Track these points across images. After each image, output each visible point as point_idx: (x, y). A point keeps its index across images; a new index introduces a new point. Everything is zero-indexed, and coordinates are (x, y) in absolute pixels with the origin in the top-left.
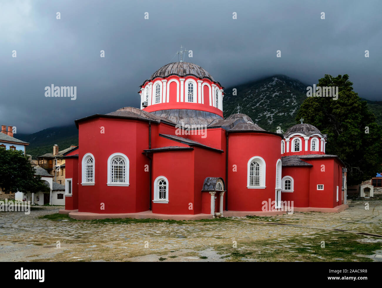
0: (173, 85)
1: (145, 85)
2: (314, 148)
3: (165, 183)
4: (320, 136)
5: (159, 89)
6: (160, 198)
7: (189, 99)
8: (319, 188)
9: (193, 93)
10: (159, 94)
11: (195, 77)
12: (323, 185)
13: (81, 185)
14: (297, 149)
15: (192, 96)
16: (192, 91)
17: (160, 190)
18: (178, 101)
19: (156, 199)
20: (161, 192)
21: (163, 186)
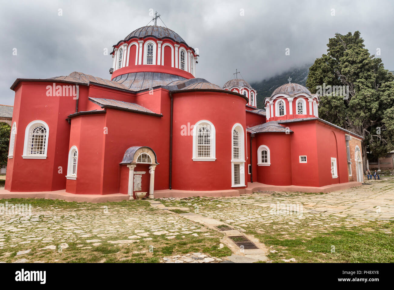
14: (281, 113)
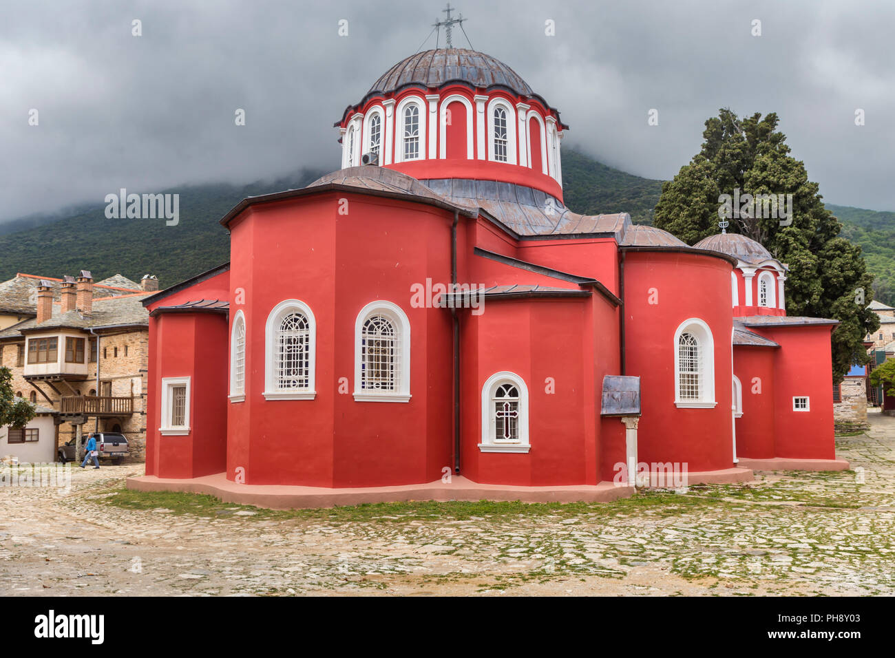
1: (365, 105)
2: (763, 298)
3: (514, 393)
4: (778, 268)
6: (497, 438)
7: (496, 153)
8: (797, 406)
9: (505, 137)
10: (417, 133)
11: (511, 94)
12: (808, 398)
13: (263, 397)
15: (503, 145)
16: (504, 131)
17: (499, 414)
18: (470, 156)
19: (489, 440)
20: (502, 418)
21: (507, 402)
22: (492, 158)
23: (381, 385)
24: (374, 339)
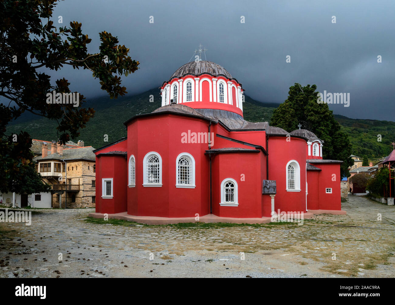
0: (205, 84)
1: (171, 81)
2: (315, 152)
3: (232, 186)
4: (320, 142)
5: (191, 87)
7: (220, 99)
8: (327, 191)
9: (223, 94)
10: (191, 92)
11: (225, 78)
12: (331, 188)
13: (142, 186)
15: (222, 96)
16: (223, 91)
17: (227, 193)
18: (211, 100)
19: (223, 202)
21: (230, 189)
22: (219, 101)
23: (185, 182)
24: (182, 166)
